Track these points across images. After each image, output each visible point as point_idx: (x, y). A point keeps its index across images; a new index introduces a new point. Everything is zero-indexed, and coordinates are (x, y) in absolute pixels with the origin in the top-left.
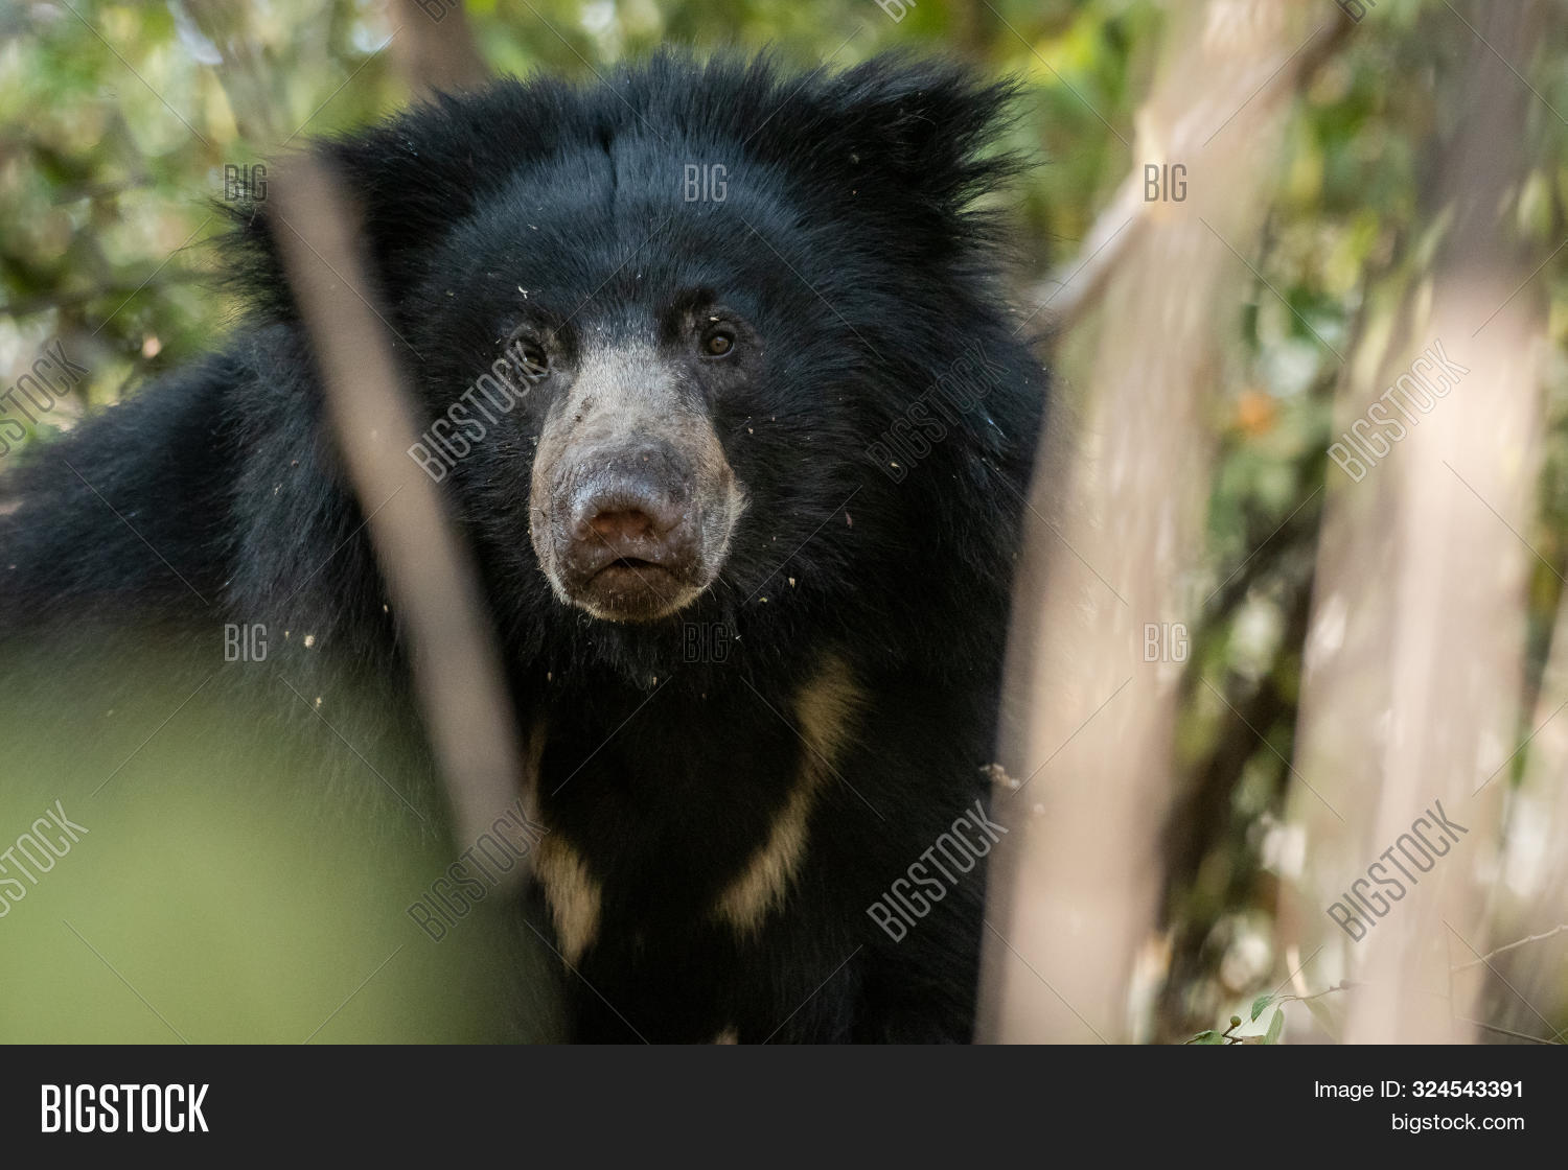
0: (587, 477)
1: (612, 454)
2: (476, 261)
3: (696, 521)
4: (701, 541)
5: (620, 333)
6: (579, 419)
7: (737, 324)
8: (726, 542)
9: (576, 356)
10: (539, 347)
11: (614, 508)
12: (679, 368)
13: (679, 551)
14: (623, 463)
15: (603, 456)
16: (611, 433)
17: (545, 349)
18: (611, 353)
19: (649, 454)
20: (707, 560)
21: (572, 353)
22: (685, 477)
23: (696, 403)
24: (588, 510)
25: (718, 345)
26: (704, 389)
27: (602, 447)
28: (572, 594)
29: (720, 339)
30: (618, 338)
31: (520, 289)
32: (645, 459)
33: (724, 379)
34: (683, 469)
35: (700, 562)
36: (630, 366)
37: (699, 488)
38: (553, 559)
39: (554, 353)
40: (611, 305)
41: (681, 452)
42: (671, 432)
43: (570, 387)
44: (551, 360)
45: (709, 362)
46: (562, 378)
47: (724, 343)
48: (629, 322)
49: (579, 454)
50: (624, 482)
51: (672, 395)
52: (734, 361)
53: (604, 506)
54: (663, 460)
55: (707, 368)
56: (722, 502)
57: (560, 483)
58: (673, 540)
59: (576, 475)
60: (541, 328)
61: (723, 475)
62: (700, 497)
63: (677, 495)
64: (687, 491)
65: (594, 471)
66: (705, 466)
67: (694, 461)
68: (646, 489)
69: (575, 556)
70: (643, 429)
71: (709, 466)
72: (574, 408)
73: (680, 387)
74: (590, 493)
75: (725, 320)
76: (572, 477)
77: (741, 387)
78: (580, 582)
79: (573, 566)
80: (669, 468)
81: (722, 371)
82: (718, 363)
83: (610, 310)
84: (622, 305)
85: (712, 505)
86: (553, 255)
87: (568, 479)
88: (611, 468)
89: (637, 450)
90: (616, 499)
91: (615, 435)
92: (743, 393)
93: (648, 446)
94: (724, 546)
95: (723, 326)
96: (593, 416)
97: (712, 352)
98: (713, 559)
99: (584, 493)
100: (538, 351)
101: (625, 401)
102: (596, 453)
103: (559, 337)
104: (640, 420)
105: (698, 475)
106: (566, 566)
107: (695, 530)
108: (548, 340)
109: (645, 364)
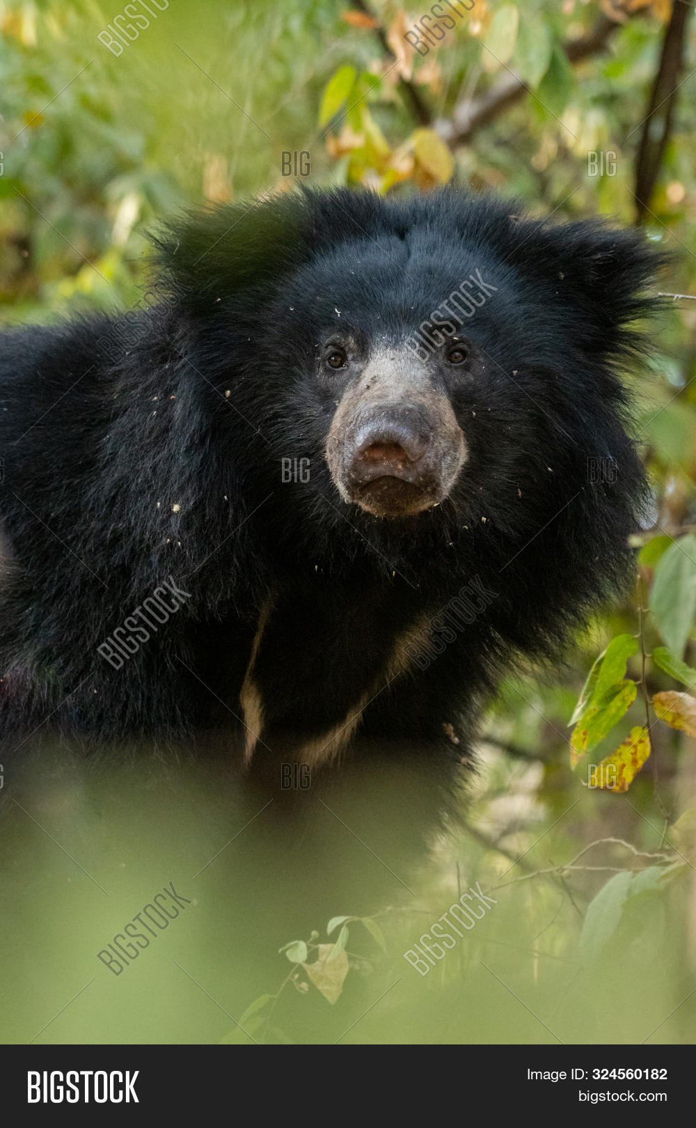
0: (369, 419)
1: (386, 407)
2: (312, 290)
3: (437, 458)
4: (440, 471)
5: (397, 342)
6: (368, 387)
7: (469, 346)
8: (456, 474)
9: (367, 354)
10: (342, 349)
11: (384, 441)
12: (432, 367)
13: (424, 477)
14: (392, 413)
15: (381, 408)
16: (388, 396)
17: (347, 350)
18: (390, 353)
19: (410, 410)
20: (443, 485)
21: (364, 352)
22: (432, 428)
23: (442, 389)
24: (367, 440)
25: (456, 358)
26: (446, 383)
27: (382, 402)
28: (352, 494)
29: (457, 354)
30: (396, 344)
31: (336, 310)
32: (407, 413)
33: (459, 378)
34: (431, 423)
35: (438, 485)
36: (403, 361)
37: (439, 437)
38: (340, 472)
39: (353, 352)
40: (393, 325)
41: (431, 414)
42: (426, 401)
43: (362, 371)
44: (350, 356)
45: (451, 367)
46: (355, 367)
47: (459, 356)
48: (403, 335)
49: (366, 406)
50: (391, 425)
51: (427, 382)
52: (467, 368)
53: (376, 438)
54: (419, 416)
55: (449, 370)
56: (456, 450)
57: (352, 422)
58: (420, 469)
59: (362, 418)
60: (346, 337)
61: (457, 433)
62: (440, 443)
63: (424, 439)
64: (431, 439)
65: (374, 417)
66: (444, 425)
67: (438, 421)
68: (405, 431)
69: (355, 470)
70: (408, 396)
71: (447, 425)
72: (364, 383)
73: (432, 378)
74: (369, 429)
75: (464, 342)
76: (359, 418)
77: (470, 384)
78: (357, 487)
79: (353, 476)
80: (421, 422)
81: (458, 373)
82: (456, 368)
83: (392, 327)
84: (400, 325)
85: (449, 450)
86: (361, 289)
87: (357, 420)
88: (384, 416)
89: (403, 407)
90: (385, 436)
91: (391, 397)
92: (470, 389)
93: (410, 406)
94: (454, 477)
95: (461, 346)
96: (378, 385)
97: (452, 362)
98: (448, 483)
99: (366, 429)
100: (342, 352)
101: (399, 381)
102: (376, 406)
103: (357, 342)
104: (407, 392)
105: (440, 429)
106: (349, 476)
107: (435, 464)
108: (349, 344)
109: (412, 361)
